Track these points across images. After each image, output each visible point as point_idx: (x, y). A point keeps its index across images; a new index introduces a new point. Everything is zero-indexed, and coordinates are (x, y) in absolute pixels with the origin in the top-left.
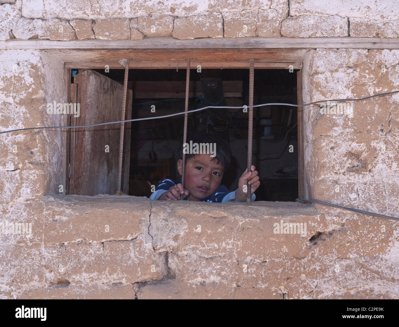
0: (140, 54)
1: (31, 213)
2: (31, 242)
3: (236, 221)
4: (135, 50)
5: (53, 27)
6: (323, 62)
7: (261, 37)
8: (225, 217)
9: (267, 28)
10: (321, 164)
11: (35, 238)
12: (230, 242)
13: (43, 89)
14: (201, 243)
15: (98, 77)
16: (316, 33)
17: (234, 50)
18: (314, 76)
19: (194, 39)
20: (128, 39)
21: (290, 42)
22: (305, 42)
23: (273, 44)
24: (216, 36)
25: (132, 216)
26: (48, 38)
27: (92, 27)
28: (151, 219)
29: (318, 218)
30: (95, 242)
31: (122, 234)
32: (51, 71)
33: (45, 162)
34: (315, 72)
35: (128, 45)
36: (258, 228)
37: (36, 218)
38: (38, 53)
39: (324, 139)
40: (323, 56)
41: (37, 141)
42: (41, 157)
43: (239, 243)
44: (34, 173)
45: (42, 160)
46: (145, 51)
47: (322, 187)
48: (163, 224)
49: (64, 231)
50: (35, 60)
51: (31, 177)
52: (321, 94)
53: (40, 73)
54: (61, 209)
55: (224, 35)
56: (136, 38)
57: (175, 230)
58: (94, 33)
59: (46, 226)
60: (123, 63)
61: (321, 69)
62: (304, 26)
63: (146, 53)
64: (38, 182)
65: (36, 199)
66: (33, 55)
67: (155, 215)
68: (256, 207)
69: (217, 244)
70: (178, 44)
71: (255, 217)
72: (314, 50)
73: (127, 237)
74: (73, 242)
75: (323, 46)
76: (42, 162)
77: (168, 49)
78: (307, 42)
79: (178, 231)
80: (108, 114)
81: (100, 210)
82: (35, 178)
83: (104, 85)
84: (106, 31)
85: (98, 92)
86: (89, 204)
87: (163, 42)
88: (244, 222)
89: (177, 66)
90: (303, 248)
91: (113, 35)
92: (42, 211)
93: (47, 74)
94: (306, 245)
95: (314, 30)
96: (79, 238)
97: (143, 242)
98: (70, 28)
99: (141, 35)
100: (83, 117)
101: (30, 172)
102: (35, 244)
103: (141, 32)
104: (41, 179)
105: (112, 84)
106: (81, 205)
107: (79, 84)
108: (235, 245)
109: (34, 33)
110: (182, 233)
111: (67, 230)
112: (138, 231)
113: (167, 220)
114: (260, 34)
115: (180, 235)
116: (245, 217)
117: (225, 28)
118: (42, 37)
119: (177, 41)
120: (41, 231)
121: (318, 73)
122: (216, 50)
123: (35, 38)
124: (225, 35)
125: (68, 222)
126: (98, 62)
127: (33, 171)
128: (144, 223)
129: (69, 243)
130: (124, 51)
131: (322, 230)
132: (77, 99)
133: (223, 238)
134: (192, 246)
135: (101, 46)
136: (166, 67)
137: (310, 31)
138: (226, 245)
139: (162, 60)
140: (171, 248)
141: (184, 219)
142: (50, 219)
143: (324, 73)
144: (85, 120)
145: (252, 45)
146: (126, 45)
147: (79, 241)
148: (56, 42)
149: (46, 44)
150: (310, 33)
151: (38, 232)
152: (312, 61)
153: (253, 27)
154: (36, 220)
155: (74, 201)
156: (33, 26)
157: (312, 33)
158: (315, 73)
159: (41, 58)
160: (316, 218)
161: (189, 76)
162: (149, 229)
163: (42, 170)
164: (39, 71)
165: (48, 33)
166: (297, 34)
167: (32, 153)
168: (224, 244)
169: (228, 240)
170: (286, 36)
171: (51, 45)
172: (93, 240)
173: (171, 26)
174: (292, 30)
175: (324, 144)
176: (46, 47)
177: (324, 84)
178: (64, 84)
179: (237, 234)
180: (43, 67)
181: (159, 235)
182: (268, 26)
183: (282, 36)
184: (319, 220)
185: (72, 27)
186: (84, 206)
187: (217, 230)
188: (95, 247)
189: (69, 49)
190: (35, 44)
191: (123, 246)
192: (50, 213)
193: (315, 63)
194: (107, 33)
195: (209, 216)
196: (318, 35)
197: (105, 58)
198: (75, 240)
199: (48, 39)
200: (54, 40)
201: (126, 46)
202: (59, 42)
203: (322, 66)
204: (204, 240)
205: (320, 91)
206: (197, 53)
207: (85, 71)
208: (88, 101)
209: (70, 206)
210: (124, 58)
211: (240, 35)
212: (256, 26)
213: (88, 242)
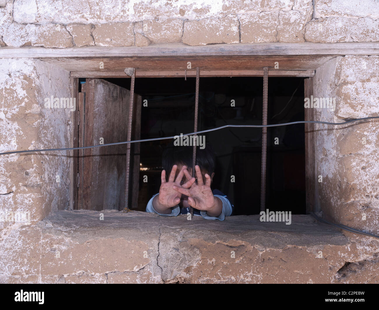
0: (146, 62)
1: (27, 241)
2: (27, 274)
3: (256, 251)
4: (140, 58)
5: (47, 33)
6: (353, 71)
7: (283, 42)
8: (243, 246)
9: (289, 32)
10: (350, 186)
11: (30, 270)
12: (249, 274)
13: (38, 103)
14: (217, 275)
15: (106, 86)
16: (345, 37)
17: (251, 58)
18: (342, 86)
19: (206, 45)
20: (131, 46)
21: (316, 48)
22: (332, 47)
23: (296, 51)
24: (231, 42)
25: (139, 246)
26: (42, 45)
27: (92, 33)
28: (160, 248)
29: (349, 248)
30: (98, 274)
31: (128, 266)
32: (50, 81)
33: (42, 183)
34: (342, 81)
35: (132, 52)
36: (281, 259)
37: (32, 247)
38: (32, 62)
39: (354, 158)
40: (353, 63)
41: (32, 160)
42: (38, 178)
43: (259, 276)
44: (30, 197)
45: (39, 181)
46: (152, 59)
47: (352, 212)
48: (173, 253)
49: (62, 262)
50: (28, 70)
51: (26, 201)
52: (351, 107)
53: (33, 85)
54: (60, 237)
55: (240, 40)
56: (141, 44)
57: (187, 262)
58: (94, 39)
59: (43, 256)
60: (128, 72)
61: (350, 79)
62: (331, 30)
63: (152, 61)
64: (34, 206)
65: (32, 226)
66: (26, 65)
67: (164, 244)
68: (276, 233)
69: (234, 277)
70: (188, 51)
71: (277, 246)
72: (341, 57)
73: (133, 269)
74: (73, 274)
75: (353, 52)
76: (39, 183)
77: (178, 56)
78: (335, 48)
79: (190, 263)
80: (118, 121)
81: (103, 238)
82: (31, 202)
83: (113, 92)
84: (107, 37)
85: (106, 100)
86: (91, 232)
87: (171, 49)
88: (264, 251)
89: (185, 75)
90: (331, 281)
91: (115, 42)
92: (39, 239)
93: (43, 85)
94: (335, 277)
95: (343, 34)
96: (80, 270)
97: (151, 274)
98: (66, 34)
99: (146, 40)
100: (91, 126)
101: (25, 196)
102: (31, 276)
103: (147, 38)
104: (38, 203)
105: (121, 92)
106: (81, 232)
107: (86, 93)
108: (254, 277)
109: (27, 39)
110: (195, 265)
111: (67, 261)
112: (145, 263)
113: (177, 250)
114: (281, 39)
115: (193, 266)
116: (265, 247)
117: (242, 32)
118: (35, 44)
119: (188, 47)
120: (38, 262)
121: (348, 83)
122: (231, 57)
123: (28, 45)
124: (242, 41)
125: (67, 252)
126: (105, 71)
127: (28, 195)
128: (152, 253)
129: (69, 275)
130: (128, 60)
131: (353, 260)
132: (85, 109)
133: (241, 270)
134: (206, 278)
135: (102, 54)
136: (173, 76)
137: (338, 35)
138: (245, 278)
139: (170, 69)
140: (183, 279)
141: (196, 249)
142: (48, 248)
143: (354, 83)
144: (93, 129)
145: (273, 52)
146: (129, 52)
147: (80, 273)
148: (51, 50)
149: (40, 52)
150: (339, 37)
151: (34, 263)
152: (339, 69)
153: (273, 31)
154: (32, 249)
155: (75, 227)
156: (26, 32)
157: (340, 37)
158: (342, 83)
159: (35, 68)
160: (346, 248)
161: (198, 85)
162: (158, 259)
163: (38, 193)
164: (32, 83)
165: (42, 40)
166: (323, 39)
167: (27, 174)
168: (242, 277)
169: (247, 272)
170: (310, 40)
171: (45, 53)
172: (96, 272)
173: (180, 31)
174: (318, 34)
175: (354, 164)
176: (40, 56)
177: (354, 95)
178: (69, 93)
179: (256, 266)
180: (38, 78)
181: (169, 266)
182: (290, 30)
183: (306, 41)
184: (350, 250)
185: (69, 32)
186: (85, 234)
187: (235, 261)
188: (97, 280)
189: (67, 58)
190: (28, 52)
191: (129, 279)
192: (47, 242)
193: (344, 72)
194: (108, 40)
195: (224, 245)
196: (347, 40)
197: (109, 67)
198: (75, 272)
199: (42, 47)
200: (49, 48)
201: (130, 54)
202: (54, 50)
203: (352, 75)
204: (219, 272)
205: (350, 104)
206: (209, 61)
207: (92, 80)
208: (96, 110)
209: (69, 233)
210: (129, 67)
211: (258, 40)
212: (276, 30)
213: (90, 275)
